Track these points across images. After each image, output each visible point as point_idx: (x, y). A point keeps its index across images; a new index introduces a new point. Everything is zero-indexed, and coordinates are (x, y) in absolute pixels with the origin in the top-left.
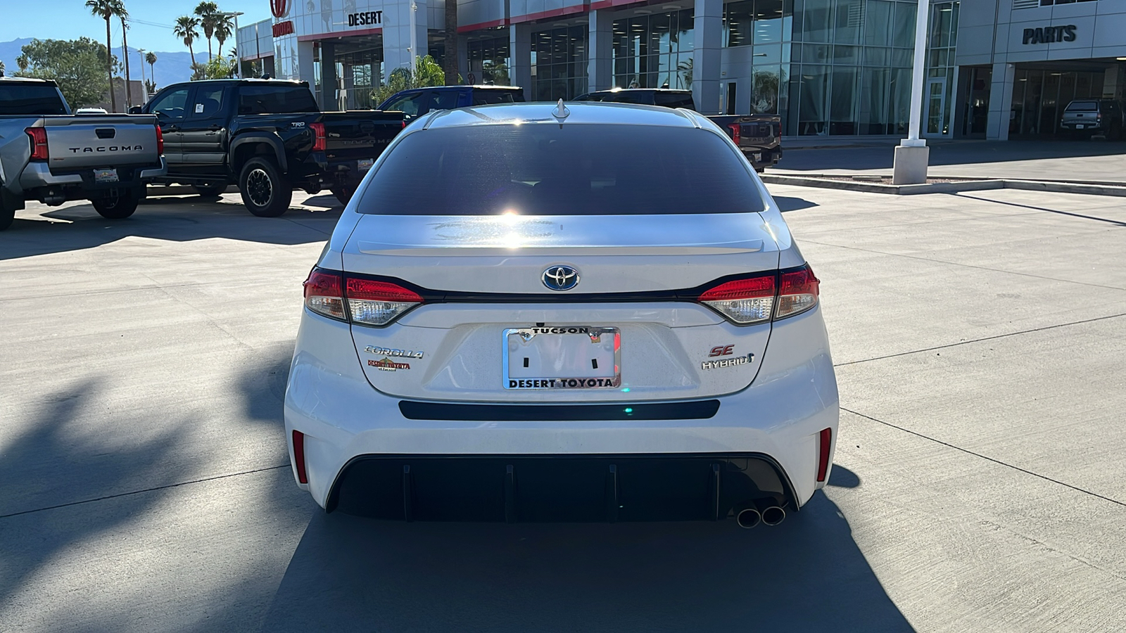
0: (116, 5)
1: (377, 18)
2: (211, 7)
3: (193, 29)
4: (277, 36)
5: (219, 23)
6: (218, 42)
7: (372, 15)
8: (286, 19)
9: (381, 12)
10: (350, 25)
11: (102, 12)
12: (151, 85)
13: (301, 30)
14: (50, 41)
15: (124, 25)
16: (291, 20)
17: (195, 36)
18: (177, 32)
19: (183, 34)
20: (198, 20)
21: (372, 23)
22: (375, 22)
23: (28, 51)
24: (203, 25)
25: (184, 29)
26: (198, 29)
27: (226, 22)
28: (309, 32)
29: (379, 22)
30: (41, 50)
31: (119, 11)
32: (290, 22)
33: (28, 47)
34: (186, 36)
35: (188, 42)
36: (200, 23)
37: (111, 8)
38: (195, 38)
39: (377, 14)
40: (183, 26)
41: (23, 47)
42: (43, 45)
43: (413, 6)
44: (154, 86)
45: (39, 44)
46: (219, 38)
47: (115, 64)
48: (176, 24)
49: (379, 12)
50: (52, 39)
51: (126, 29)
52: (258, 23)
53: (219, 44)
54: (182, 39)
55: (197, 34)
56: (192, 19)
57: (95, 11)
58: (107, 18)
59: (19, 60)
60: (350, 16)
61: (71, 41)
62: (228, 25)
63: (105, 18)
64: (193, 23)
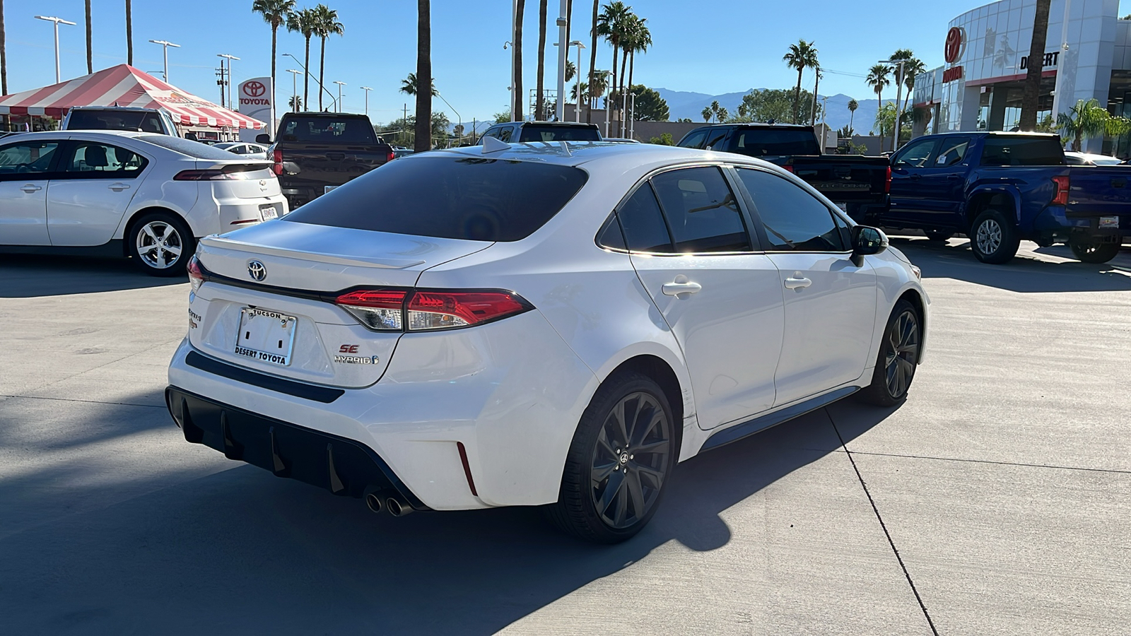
0: (809, 57)
1: (1053, 59)
2: (906, 55)
3: (885, 77)
4: (946, 82)
5: (911, 70)
6: (907, 89)
7: (1047, 57)
8: (957, 65)
9: (1058, 53)
10: (1022, 68)
11: (797, 64)
12: (849, 131)
13: (969, 76)
14: (767, 90)
15: (817, 75)
16: (962, 65)
17: (886, 84)
18: (869, 80)
19: (874, 82)
20: (891, 68)
21: (1046, 65)
22: (1050, 64)
23: (748, 100)
24: (895, 73)
25: (876, 77)
26: (890, 77)
27: (918, 68)
28: (977, 77)
29: (1055, 64)
30: (758, 99)
31: (811, 63)
32: (960, 67)
33: (748, 97)
34: (877, 84)
35: (878, 89)
36: (892, 71)
37: (806, 60)
38: (885, 86)
39: (1054, 55)
40: (876, 74)
41: (744, 97)
42: (761, 95)
43: (1064, 46)
44: (851, 131)
45: (758, 93)
46: (908, 85)
47: (819, 111)
48: (870, 72)
49: (1056, 54)
50: (769, 89)
51: (819, 78)
52: (937, 69)
53: (908, 91)
54: (872, 87)
55: (888, 82)
56: (886, 68)
57: (791, 63)
58: (800, 70)
59: (740, 108)
60: (1023, 58)
61: (784, 91)
62: (919, 72)
63: (798, 69)
64: (886, 71)
